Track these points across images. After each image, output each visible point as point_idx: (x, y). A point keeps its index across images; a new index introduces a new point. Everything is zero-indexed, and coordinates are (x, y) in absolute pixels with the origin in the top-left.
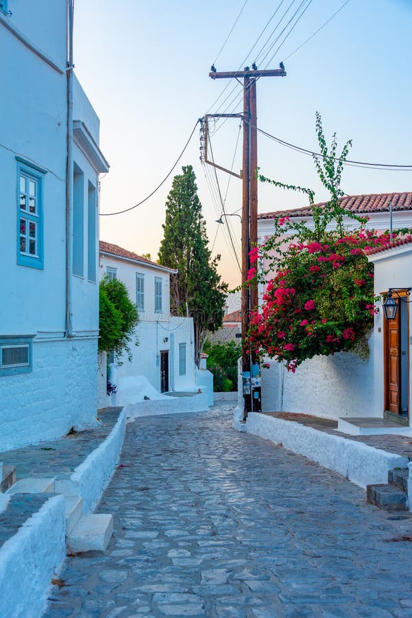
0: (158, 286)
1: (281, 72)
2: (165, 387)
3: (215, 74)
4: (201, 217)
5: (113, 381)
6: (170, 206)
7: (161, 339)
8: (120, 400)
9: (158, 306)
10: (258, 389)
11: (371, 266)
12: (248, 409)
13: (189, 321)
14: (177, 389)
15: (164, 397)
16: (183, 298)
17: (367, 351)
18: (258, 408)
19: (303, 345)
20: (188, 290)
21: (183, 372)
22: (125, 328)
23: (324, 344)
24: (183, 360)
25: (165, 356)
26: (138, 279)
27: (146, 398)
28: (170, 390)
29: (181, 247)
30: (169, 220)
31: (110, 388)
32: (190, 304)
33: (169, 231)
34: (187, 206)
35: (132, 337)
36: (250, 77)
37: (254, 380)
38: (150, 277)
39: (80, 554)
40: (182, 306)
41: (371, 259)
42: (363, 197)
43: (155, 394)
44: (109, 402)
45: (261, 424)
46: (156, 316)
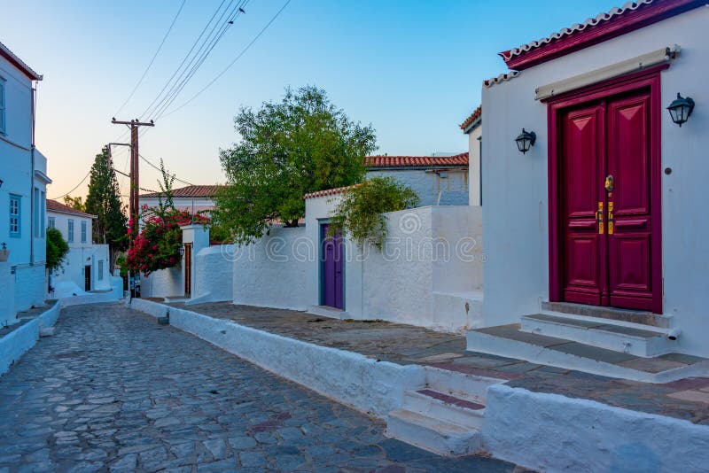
0: (84, 227)
1: (152, 124)
2: (88, 288)
3: (114, 121)
4: (115, 181)
5: (53, 285)
6: (94, 174)
7: (85, 258)
8: (57, 295)
9: (84, 239)
10: (139, 286)
11: (182, 231)
12: (133, 296)
13: (106, 247)
14: (96, 289)
15: (88, 293)
16: (102, 232)
17: (181, 267)
18: (138, 295)
19: (151, 265)
20: (106, 226)
21: (101, 278)
22: (61, 256)
23: (160, 265)
24: (101, 271)
25: (88, 270)
26: (69, 223)
27: (74, 294)
28: (92, 289)
29: (101, 200)
30: (92, 182)
31: (50, 289)
32: (106, 236)
33: (92, 189)
34: (106, 174)
35: (65, 260)
36: (134, 126)
37: (136, 282)
38: (78, 221)
39: (44, 337)
40: (101, 236)
41: (181, 228)
42: (199, 187)
43: (81, 292)
44: (50, 297)
45: (139, 304)
46: (82, 245)
